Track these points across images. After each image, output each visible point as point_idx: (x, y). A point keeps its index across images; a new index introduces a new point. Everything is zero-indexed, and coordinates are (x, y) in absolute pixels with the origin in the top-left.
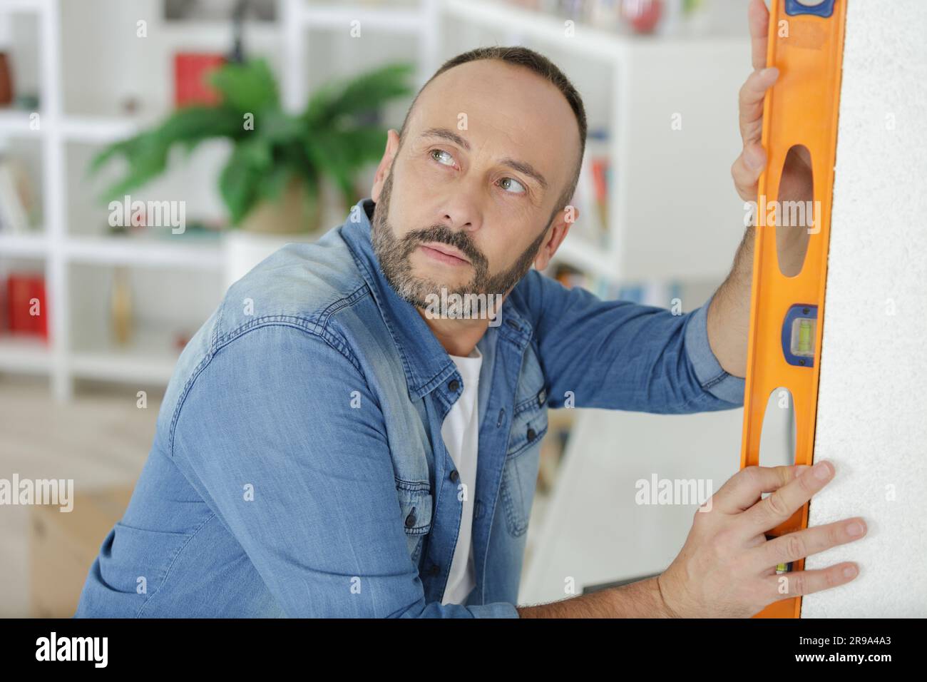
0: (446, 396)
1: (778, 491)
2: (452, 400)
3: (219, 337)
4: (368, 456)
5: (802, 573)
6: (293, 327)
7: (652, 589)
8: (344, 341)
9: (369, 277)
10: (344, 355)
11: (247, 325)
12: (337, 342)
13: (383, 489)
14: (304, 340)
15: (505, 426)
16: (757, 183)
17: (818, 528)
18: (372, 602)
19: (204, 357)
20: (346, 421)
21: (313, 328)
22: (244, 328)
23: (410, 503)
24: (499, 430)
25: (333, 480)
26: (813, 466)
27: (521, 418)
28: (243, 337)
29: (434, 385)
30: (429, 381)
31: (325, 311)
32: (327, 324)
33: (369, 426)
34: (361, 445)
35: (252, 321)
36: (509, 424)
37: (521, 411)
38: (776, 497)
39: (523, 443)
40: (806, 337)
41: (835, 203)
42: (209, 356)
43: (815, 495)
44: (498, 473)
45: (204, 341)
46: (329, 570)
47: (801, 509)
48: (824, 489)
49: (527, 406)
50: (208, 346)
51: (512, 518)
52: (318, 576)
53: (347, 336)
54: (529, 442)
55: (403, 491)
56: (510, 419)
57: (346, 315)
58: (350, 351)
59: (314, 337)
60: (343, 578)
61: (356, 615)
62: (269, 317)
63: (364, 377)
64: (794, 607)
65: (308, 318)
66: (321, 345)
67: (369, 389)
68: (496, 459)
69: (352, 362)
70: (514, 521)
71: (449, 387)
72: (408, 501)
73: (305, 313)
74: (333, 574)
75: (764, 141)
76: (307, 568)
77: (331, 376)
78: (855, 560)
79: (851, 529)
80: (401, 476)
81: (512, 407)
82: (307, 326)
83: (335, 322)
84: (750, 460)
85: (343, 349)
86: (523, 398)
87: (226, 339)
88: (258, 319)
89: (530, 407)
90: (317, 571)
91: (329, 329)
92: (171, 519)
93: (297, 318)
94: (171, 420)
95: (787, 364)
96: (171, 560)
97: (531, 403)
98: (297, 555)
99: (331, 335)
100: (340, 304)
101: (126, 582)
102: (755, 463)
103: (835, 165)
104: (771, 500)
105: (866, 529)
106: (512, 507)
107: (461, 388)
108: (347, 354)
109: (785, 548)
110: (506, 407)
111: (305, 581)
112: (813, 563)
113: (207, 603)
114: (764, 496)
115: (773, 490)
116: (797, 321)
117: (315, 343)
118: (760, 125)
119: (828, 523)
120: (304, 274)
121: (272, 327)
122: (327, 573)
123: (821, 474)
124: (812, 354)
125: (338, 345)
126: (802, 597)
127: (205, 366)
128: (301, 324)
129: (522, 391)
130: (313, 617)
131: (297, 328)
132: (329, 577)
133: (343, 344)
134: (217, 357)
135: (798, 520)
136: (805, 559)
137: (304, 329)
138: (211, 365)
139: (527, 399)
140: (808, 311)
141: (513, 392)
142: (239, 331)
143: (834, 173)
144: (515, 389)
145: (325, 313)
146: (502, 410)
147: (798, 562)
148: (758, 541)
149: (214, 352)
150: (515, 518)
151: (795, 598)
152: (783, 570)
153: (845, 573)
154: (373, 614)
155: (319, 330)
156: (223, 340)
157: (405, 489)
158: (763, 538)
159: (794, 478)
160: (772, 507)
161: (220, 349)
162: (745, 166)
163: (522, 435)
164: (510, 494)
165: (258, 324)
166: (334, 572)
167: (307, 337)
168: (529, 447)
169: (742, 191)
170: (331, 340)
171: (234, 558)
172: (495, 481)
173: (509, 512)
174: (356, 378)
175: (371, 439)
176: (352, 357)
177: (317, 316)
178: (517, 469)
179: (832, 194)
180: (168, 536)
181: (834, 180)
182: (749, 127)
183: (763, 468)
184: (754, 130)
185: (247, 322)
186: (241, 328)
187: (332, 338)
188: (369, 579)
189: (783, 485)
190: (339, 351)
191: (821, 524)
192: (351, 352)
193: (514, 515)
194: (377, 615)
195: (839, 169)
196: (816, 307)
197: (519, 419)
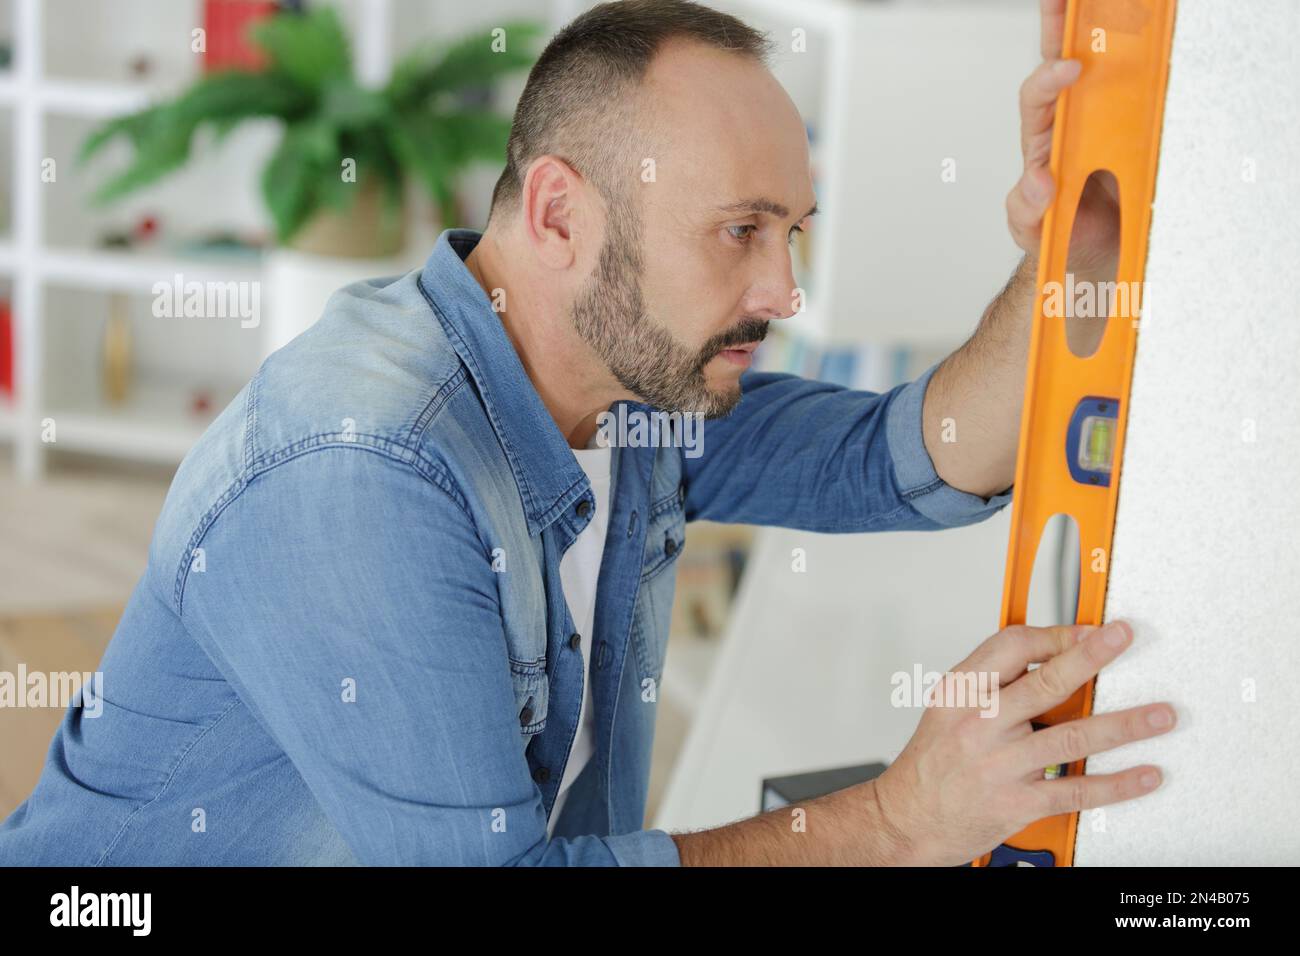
0: (571, 522)
1: (1052, 661)
2: (578, 528)
3: (256, 455)
4: (478, 636)
5: (1082, 780)
6: (371, 451)
7: (865, 798)
8: (444, 469)
9: (467, 352)
10: (444, 490)
11: (301, 444)
12: (434, 471)
13: (498, 682)
14: (387, 471)
15: (638, 535)
16: (1040, 224)
17: (1106, 716)
18: (482, 844)
19: (232, 482)
20: (448, 589)
21: (399, 453)
22: (296, 448)
23: (527, 691)
24: (629, 541)
25: (429, 671)
26: (1105, 628)
27: (658, 524)
28: (296, 461)
29: (560, 509)
30: (553, 503)
31: (415, 426)
32: (421, 447)
33: (478, 592)
34: (468, 620)
35: (309, 438)
36: (643, 533)
37: (658, 515)
38: (1048, 669)
39: (660, 559)
40: (1100, 443)
41: (1152, 254)
42: (240, 481)
43: (1104, 670)
44: (630, 603)
45: (231, 456)
46: (424, 800)
47: (1083, 688)
48: (1116, 662)
49: (666, 507)
50: (239, 465)
51: (644, 667)
52: (406, 807)
53: (449, 462)
54: (667, 558)
55: (518, 676)
56: (644, 525)
57: (442, 425)
58: (452, 484)
59: (400, 465)
60: (443, 810)
61: (459, 863)
62: (334, 434)
63: (473, 520)
64: (1067, 826)
65: (392, 438)
66: (412, 478)
67: (478, 537)
68: (628, 582)
69: (455, 499)
70: (647, 669)
71: (577, 511)
72: (525, 690)
73: (388, 430)
74: (427, 804)
75: (1054, 163)
76: (390, 796)
77: (427, 524)
78: (1157, 762)
79: (1157, 718)
80: (518, 655)
81: (646, 508)
82: (391, 449)
83: (431, 443)
84: (1014, 617)
85: (443, 480)
86: (660, 496)
87: (268, 461)
88: (318, 436)
89: (669, 507)
90: (404, 800)
91: (423, 453)
92: (178, 700)
93: (376, 437)
94: (178, 563)
95: (1072, 481)
96: (177, 760)
97: (671, 503)
98: (375, 777)
99: (426, 462)
100: (434, 407)
101: (109, 783)
102: (1021, 621)
103: (1153, 200)
104: (1041, 673)
105: (1175, 719)
106: (646, 650)
107: (592, 511)
108: (449, 487)
109: (1058, 742)
110: (639, 508)
111: (387, 812)
112: (1097, 765)
113: (224, 819)
114: (1031, 667)
115: (1045, 660)
116: (1088, 422)
117: (402, 476)
118: (1049, 141)
119: (1120, 709)
120: (375, 362)
121: (340, 449)
122: (419, 803)
123: (1112, 639)
124: (1108, 467)
125: (435, 476)
126: (1079, 813)
127: (234, 496)
128: (382, 447)
129: (660, 487)
130: (397, 864)
131: (376, 453)
132: (422, 809)
133: (442, 474)
134: (255, 486)
135: (1079, 704)
136: (1085, 761)
137: (387, 454)
138: (244, 496)
139: (666, 498)
140: (1106, 406)
141: (648, 487)
142: (288, 452)
143: (1151, 212)
144: (650, 483)
145: (416, 430)
146: (634, 512)
147: (1075, 763)
148: (1020, 732)
149: (250, 477)
150: (649, 665)
151: (1069, 814)
152: (1054, 772)
153: (1142, 781)
154: (485, 861)
155: (409, 455)
156: (263, 461)
157: (521, 673)
158: (1028, 727)
159: (1075, 642)
160: (1044, 685)
161: (258, 475)
162: (1024, 199)
163: (659, 549)
164: (642, 632)
165: (318, 444)
166: (428, 801)
167: (392, 467)
168: (668, 565)
169: (1019, 232)
170: (426, 470)
171: (269, 761)
172: (626, 613)
173: (641, 657)
174: (459, 524)
175: (482, 611)
176: (457, 493)
177: (405, 434)
178: (651, 597)
179: (1148, 242)
180: (172, 726)
181: (1150, 222)
182: (1035, 140)
183: (1031, 628)
184: (1040, 147)
185: (301, 439)
186: (291, 447)
187: (427, 465)
188: (480, 812)
189: (1060, 653)
190: (436, 484)
191: (1112, 710)
192: (455, 484)
193: (646, 661)
194: (491, 862)
195: (1159, 207)
196: (1116, 402)
197: (655, 525)
